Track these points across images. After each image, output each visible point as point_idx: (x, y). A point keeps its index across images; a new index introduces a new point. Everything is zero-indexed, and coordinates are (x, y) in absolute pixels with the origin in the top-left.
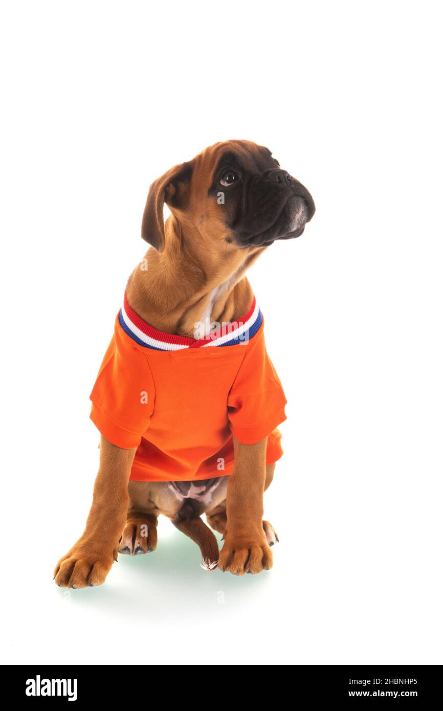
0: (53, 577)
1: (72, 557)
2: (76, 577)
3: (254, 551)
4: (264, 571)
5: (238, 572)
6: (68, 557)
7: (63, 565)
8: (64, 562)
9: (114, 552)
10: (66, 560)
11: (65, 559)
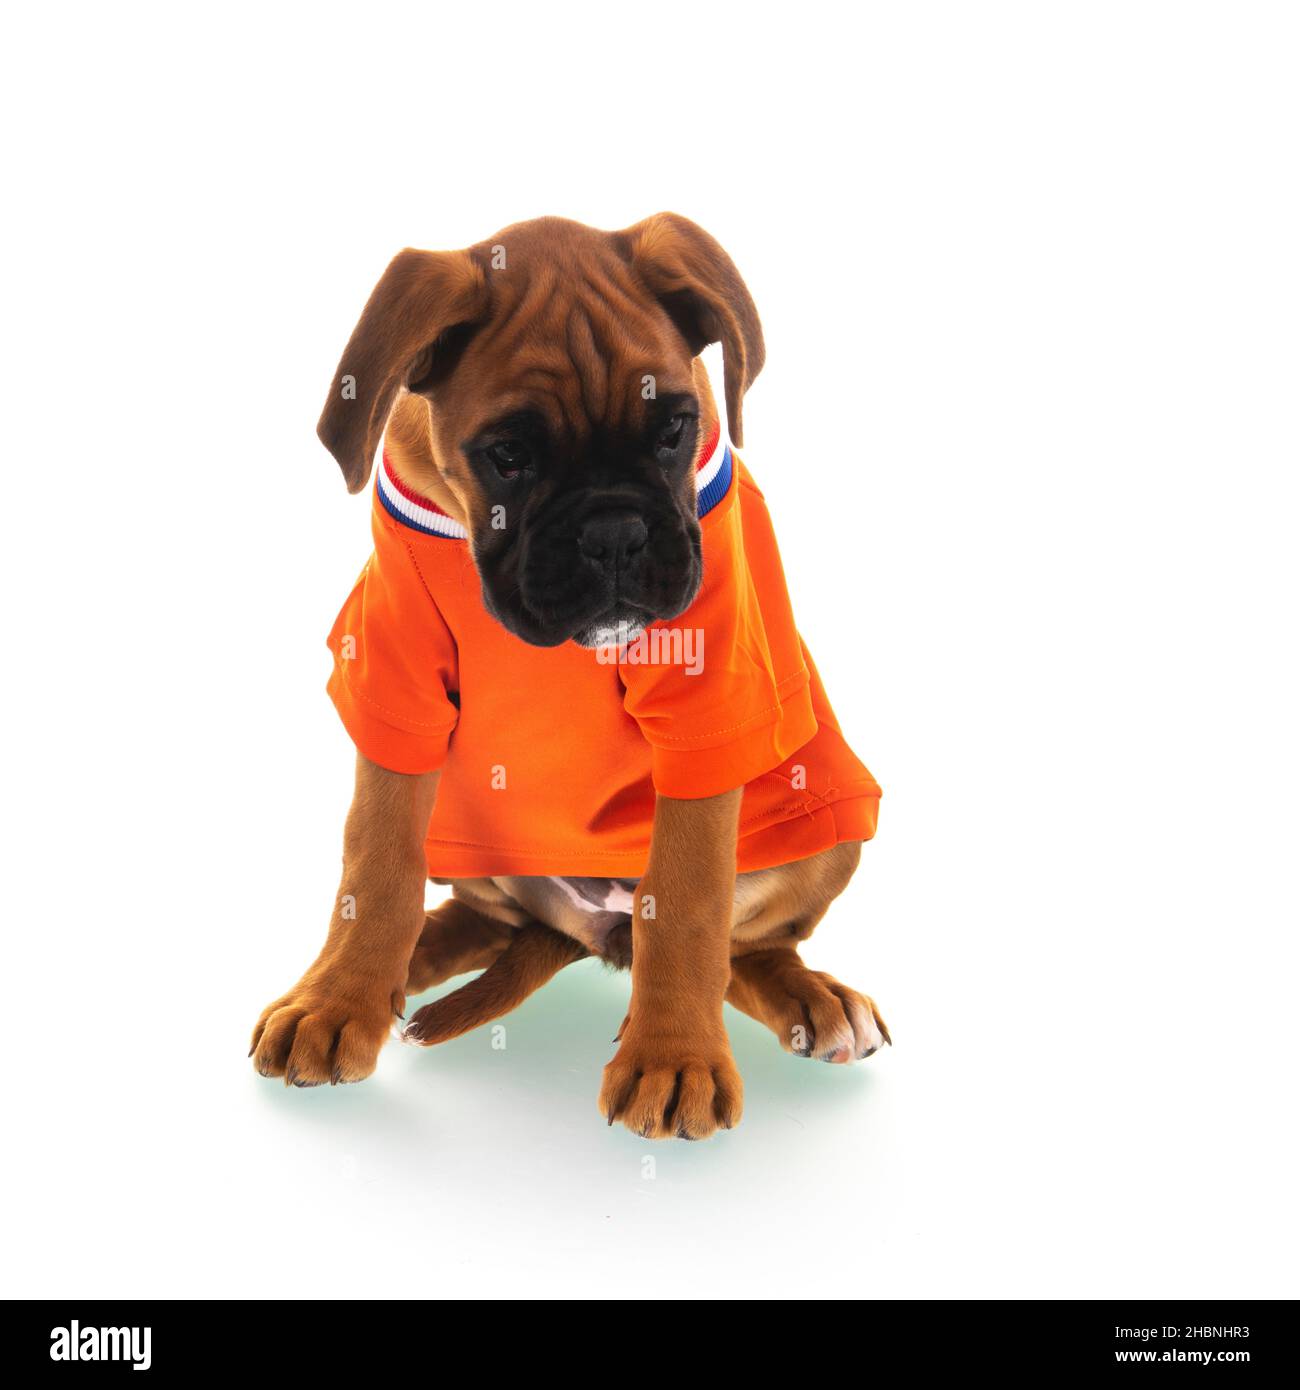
0: (249, 1051)
1: (295, 1005)
2: (299, 1058)
3: (692, 1080)
4: (719, 1131)
5: (648, 1128)
6: (286, 1003)
7: (273, 1022)
8: (276, 1013)
9: (392, 996)
10: (279, 1011)
11: (276, 1008)
